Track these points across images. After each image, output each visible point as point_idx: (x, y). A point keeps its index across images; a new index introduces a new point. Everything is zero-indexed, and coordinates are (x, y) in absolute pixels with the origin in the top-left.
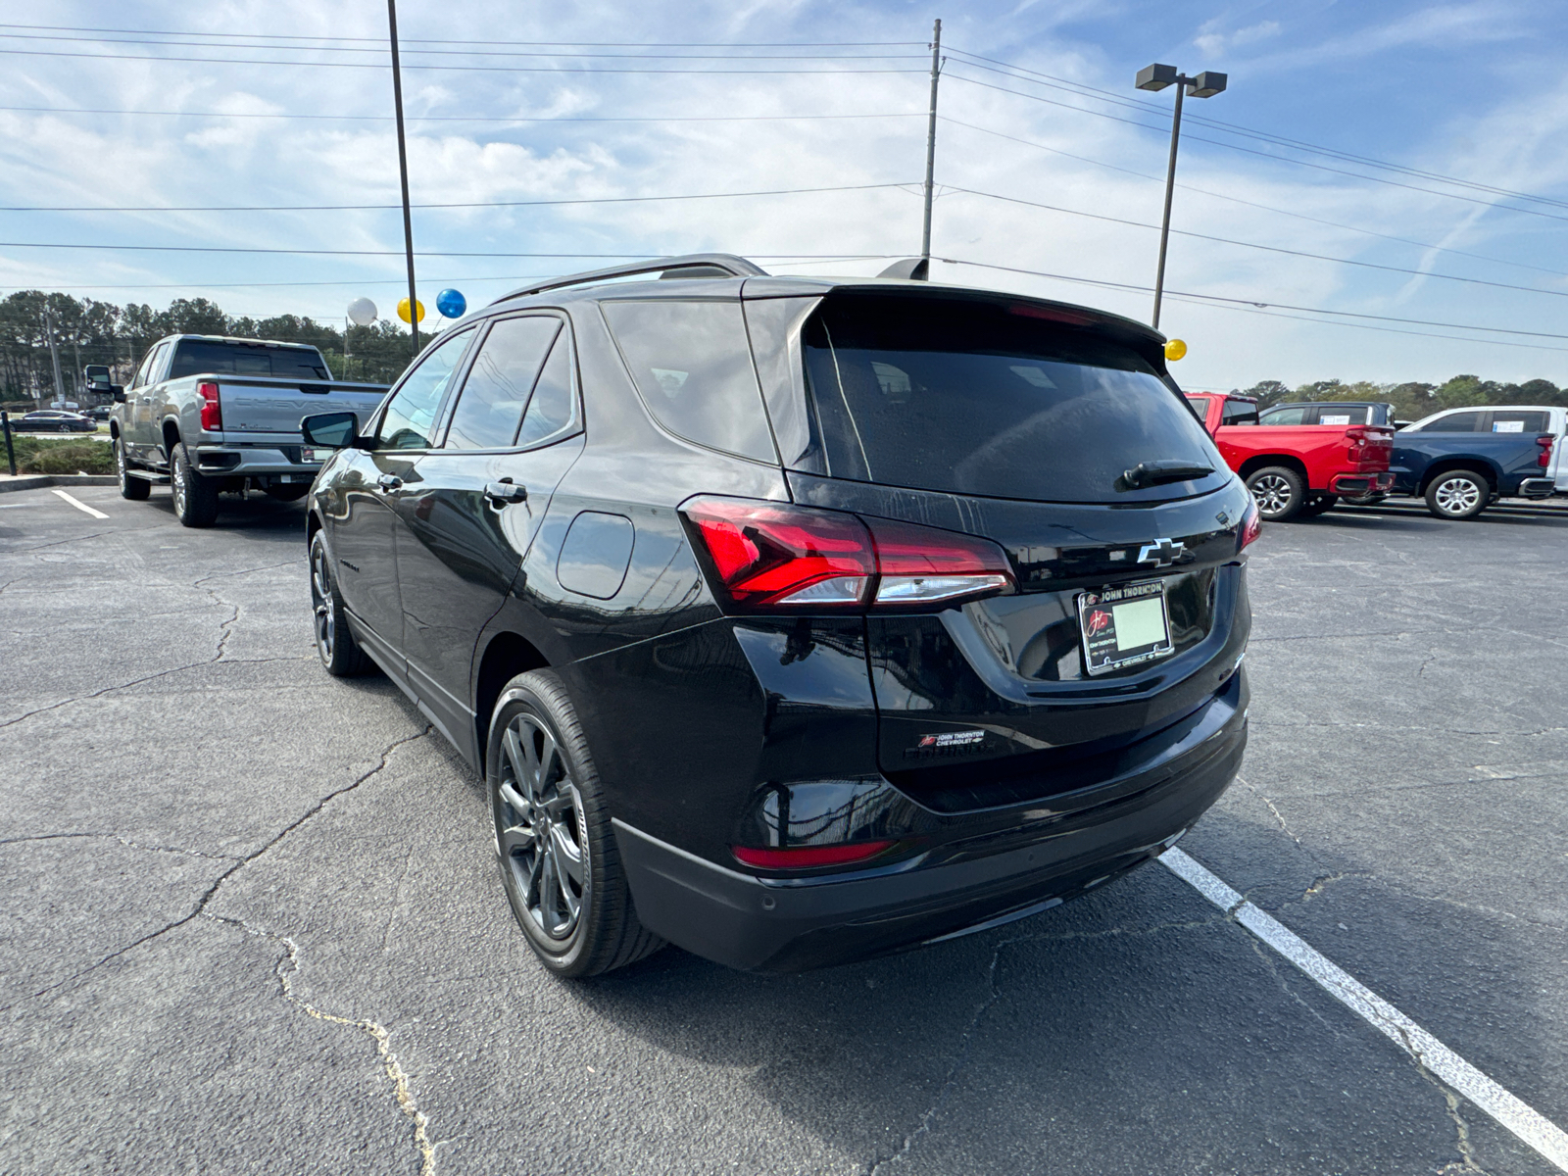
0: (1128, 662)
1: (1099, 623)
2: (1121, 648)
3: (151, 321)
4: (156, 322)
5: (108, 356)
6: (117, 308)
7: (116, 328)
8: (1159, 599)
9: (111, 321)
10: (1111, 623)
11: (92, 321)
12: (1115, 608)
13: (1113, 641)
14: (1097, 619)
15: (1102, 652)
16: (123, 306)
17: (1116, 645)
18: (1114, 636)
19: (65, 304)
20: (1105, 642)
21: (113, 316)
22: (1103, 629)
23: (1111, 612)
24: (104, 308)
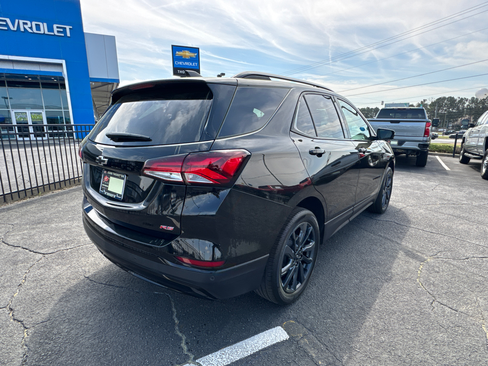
0: (108, 194)
1: (106, 180)
2: (109, 190)
3: (478, 102)
4: (480, 101)
5: (460, 115)
6: (468, 99)
7: (465, 105)
8: (123, 181)
9: (464, 103)
10: (108, 181)
11: (458, 104)
12: (111, 177)
13: (107, 186)
14: (106, 178)
15: (104, 188)
16: (470, 98)
17: (107, 188)
18: (108, 185)
19: (451, 99)
20: (106, 186)
21: (466, 102)
22: (106, 182)
23: (110, 178)
24: (463, 99)
